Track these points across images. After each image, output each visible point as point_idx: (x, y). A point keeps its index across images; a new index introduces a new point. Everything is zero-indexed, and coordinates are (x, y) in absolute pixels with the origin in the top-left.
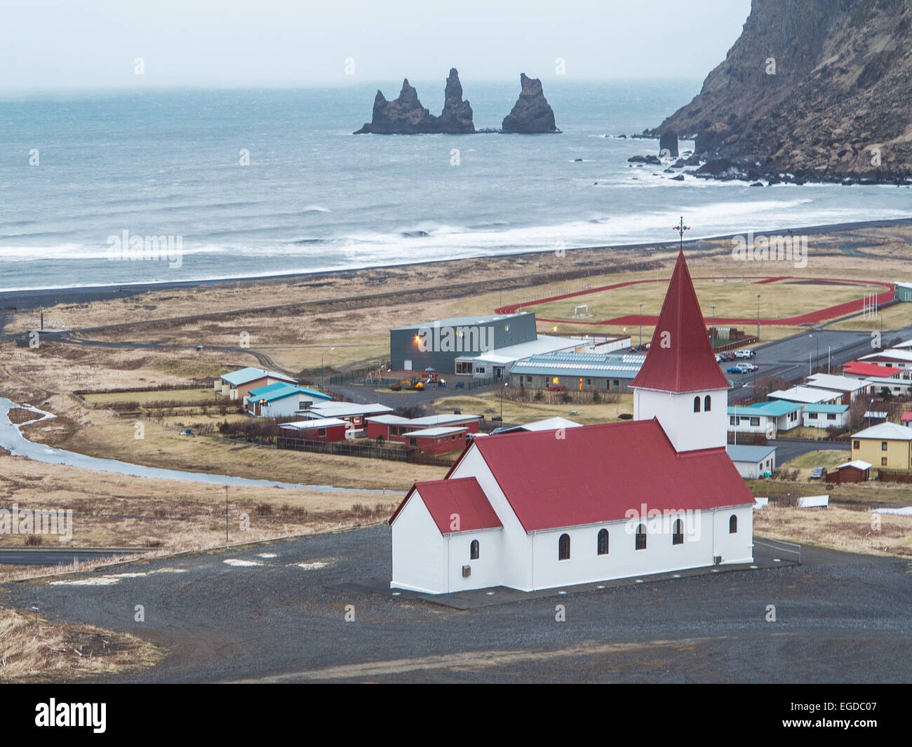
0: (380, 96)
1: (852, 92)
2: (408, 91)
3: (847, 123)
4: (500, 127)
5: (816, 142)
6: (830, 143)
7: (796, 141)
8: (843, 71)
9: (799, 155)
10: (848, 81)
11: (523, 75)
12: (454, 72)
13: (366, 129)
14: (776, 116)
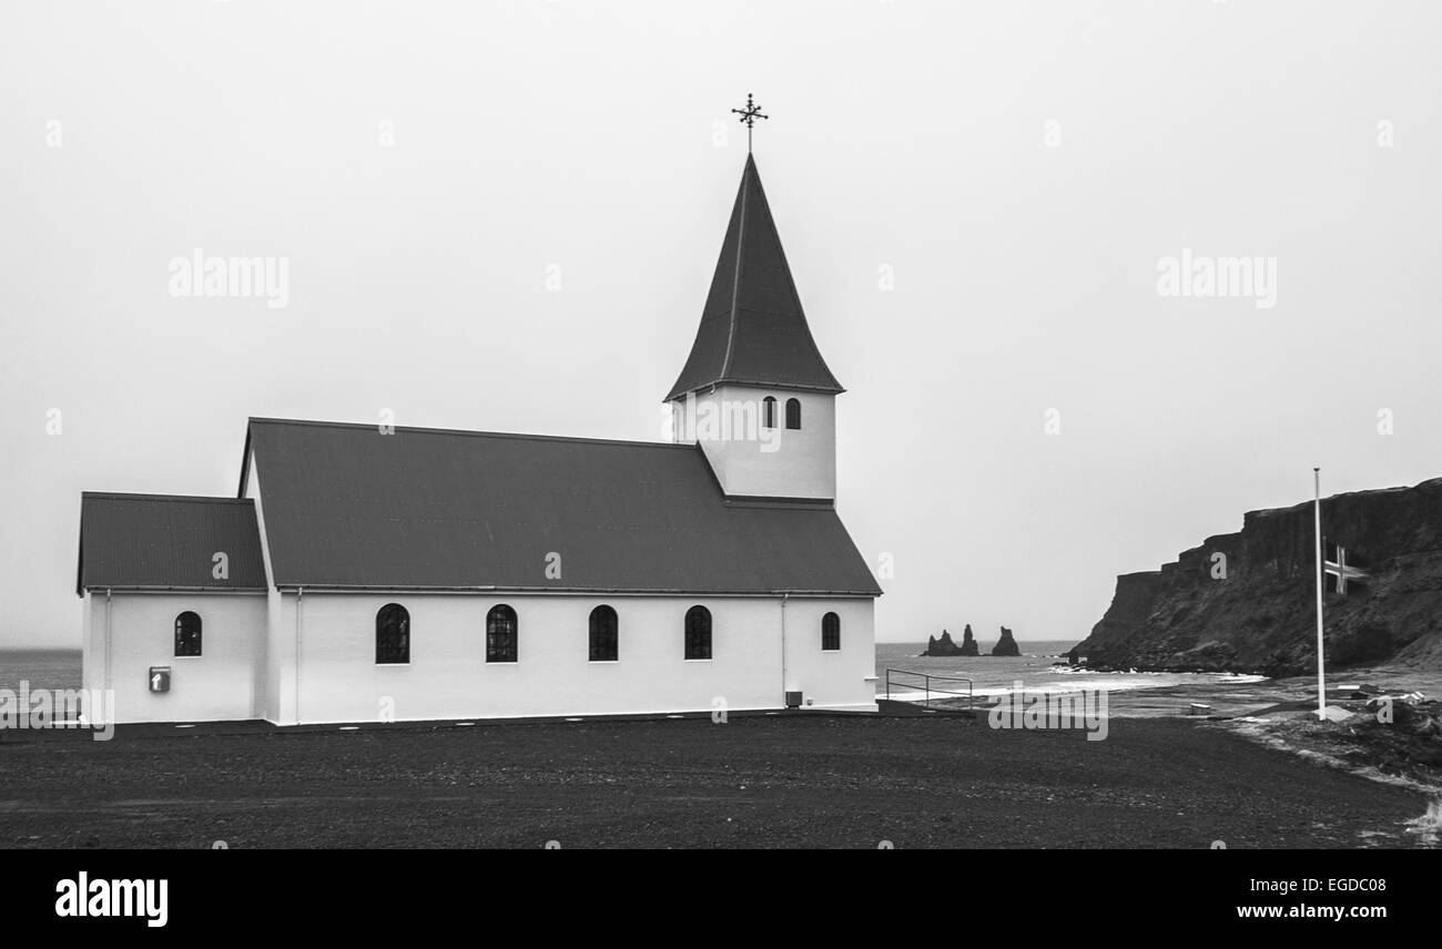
0: (932, 638)
1: (1168, 628)
2: (946, 636)
3: (1165, 643)
4: (990, 652)
5: (1149, 653)
6: (1156, 653)
7: (1139, 653)
8: (1162, 620)
9: (1140, 658)
10: (1165, 624)
11: (1002, 628)
12: (968, 626)
13: (925, 654)
14: (1128, 642)
